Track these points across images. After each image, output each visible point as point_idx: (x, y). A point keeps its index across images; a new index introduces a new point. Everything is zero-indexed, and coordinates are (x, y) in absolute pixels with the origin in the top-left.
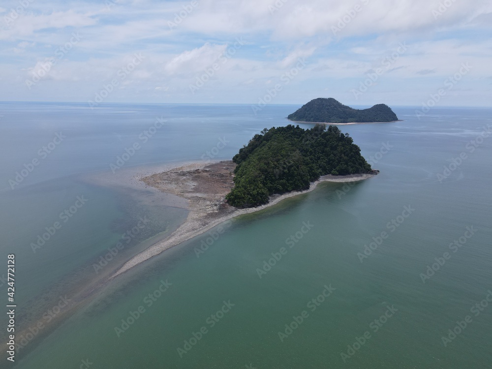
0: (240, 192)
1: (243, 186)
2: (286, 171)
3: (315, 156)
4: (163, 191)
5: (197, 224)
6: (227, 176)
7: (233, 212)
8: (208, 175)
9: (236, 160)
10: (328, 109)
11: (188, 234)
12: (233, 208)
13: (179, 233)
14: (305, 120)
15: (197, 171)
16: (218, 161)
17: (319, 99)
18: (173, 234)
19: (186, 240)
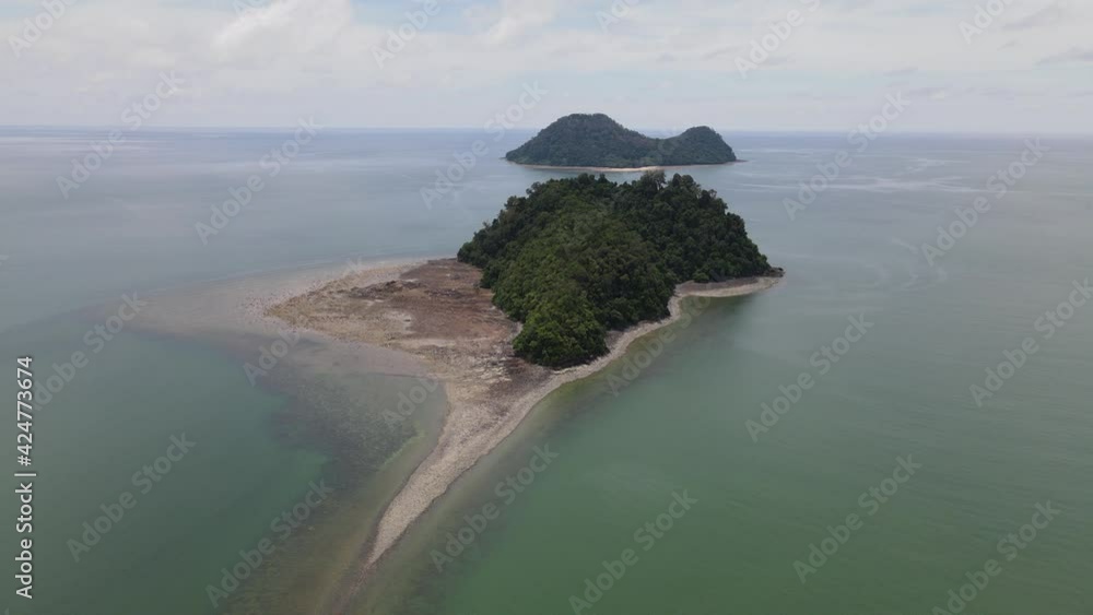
0: (550, 330)
1: (554, 317)
2: (625, 277)
3: (654, 242)
4: (343, 337)
5: (484, 413)
6: (471, 296)
7: (545, 378)
8: (424, 295)
9: (468, 257)
10: (596, 138)
11: (479, 438)
12: (539, 370)
13: (457, 438)
14: (549, 162)
15: (390, 285)
16: (423, 260)
17: (574, 116)
18: (441, 440)
19: (485, 452)
